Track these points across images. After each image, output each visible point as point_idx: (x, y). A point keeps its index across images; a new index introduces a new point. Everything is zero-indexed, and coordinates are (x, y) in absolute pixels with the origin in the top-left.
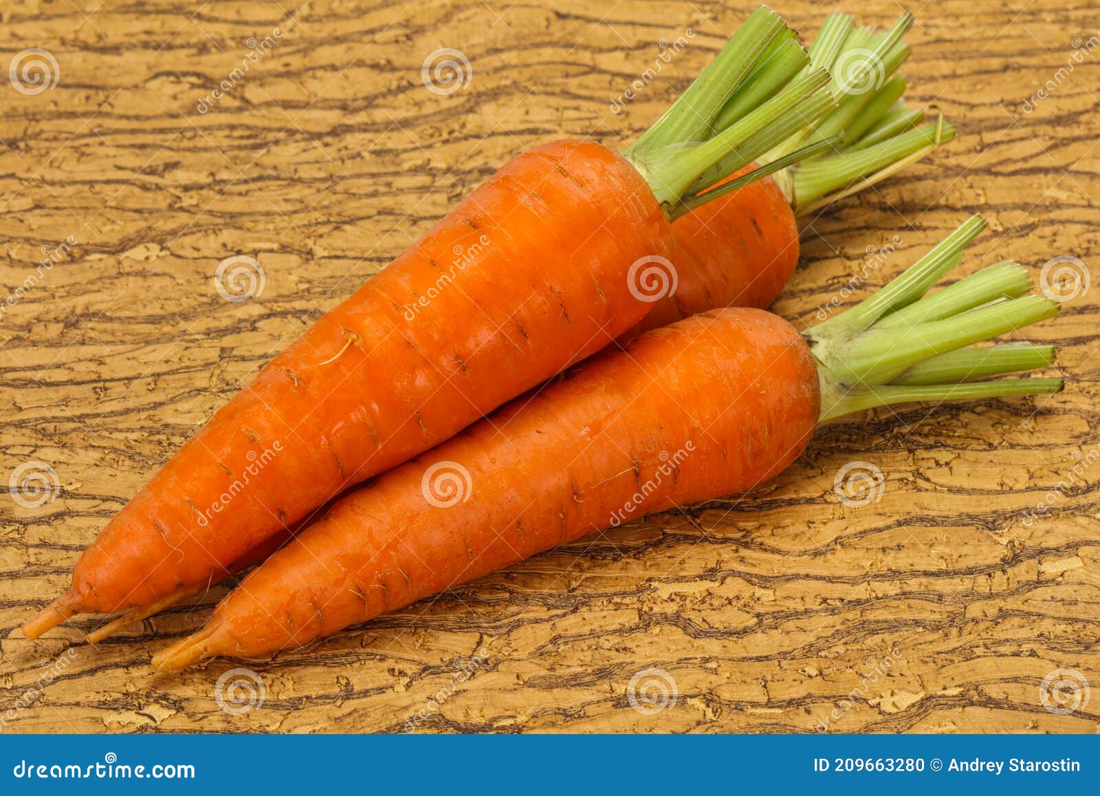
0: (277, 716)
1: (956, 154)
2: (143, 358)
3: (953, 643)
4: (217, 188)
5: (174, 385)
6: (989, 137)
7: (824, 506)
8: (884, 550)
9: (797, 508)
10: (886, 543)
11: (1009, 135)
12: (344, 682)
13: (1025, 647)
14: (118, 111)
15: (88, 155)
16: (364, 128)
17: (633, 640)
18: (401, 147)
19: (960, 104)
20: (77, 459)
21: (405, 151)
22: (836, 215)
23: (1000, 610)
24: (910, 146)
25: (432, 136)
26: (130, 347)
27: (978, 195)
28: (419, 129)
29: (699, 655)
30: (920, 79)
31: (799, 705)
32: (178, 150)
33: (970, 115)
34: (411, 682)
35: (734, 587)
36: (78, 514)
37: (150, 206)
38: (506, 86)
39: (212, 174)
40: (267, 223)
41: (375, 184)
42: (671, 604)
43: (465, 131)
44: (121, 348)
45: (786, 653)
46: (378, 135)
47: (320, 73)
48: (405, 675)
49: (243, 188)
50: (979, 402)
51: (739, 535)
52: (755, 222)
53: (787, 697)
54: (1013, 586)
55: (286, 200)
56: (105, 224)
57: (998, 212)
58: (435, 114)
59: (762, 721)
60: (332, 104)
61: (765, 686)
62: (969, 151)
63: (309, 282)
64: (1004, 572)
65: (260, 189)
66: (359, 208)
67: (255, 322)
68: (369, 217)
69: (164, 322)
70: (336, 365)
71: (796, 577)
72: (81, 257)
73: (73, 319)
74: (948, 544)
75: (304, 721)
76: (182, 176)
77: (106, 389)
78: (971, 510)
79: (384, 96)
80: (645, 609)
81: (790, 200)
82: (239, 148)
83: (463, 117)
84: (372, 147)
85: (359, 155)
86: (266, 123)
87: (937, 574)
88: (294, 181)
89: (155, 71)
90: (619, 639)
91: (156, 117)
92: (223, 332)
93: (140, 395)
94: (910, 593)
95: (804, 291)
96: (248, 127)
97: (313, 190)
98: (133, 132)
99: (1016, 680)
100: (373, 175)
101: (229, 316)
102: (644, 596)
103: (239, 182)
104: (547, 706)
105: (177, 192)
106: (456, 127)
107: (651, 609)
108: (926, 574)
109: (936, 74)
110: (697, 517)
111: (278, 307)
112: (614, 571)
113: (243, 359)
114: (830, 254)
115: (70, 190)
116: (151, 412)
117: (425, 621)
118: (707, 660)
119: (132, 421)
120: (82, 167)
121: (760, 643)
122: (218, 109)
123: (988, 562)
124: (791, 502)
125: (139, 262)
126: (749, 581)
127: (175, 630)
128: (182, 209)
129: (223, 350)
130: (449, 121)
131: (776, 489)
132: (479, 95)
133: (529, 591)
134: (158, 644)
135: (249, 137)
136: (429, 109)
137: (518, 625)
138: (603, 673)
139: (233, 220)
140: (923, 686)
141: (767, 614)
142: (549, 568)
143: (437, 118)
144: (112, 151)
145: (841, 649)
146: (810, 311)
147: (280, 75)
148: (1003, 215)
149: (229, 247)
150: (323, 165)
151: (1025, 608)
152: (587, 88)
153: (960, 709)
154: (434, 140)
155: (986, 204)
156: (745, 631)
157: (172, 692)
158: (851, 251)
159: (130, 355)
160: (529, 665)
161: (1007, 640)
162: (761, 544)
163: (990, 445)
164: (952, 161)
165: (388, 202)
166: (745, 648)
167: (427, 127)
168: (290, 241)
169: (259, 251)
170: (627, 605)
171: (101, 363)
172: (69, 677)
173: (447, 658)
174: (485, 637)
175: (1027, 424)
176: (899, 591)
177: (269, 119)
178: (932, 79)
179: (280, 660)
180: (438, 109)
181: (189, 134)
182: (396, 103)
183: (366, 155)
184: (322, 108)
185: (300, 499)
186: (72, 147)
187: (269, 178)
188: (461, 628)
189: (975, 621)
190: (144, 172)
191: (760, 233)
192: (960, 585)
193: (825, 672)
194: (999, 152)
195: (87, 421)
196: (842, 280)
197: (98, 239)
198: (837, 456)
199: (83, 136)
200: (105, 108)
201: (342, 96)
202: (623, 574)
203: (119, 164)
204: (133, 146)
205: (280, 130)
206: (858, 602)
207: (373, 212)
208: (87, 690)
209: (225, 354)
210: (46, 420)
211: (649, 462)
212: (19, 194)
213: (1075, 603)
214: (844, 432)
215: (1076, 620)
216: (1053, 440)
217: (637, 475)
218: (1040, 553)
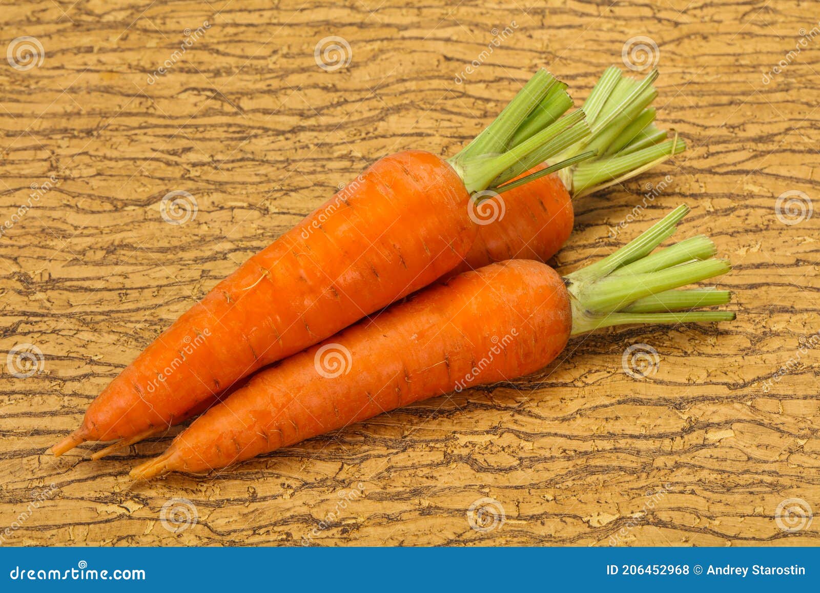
0: (207, 511)
1: (690, 159)
2: (153, 275)
3: (642, 483)
4: (214, 165)
5: (170, 293)
6: (713, 149)
7: (573, 389)
8: (607, 419)
9: (556, 389)
10: (609, 415)
11: (727, 147)
12: (252, 491)
13: (689, 488)
14: (158, 113)
15: (136, 141)
16: (312, 129)
17: (438, 472)
18: (335, 142)
19: (698, 126)
20: (102, 340)
21: (337, 144)
22: (608, 196)
23: (676, 462)
24: (654, 155)
25: (355, 135)
26: (145, 267)
27: (701, 187)
28: (347, 131)
29: (479, 483)
30: (674, 108)
31: (538, 519)
32: (193, 139)
33: (703, 133)
34: (294, 493)
35: (508, 439)
36: (98, 375)
37: (169, 176)
38: (406, 104)
39: (212, 156)
40: (242, 189)
41: (315, 166)
42: (466, 449)
43: (376, 133)
44: (140, 268)
45: (534, 485)
46: (321, 134)
47: (289, 92)
48: (291, 488)
49: (230, 166)
50: (681, 325)
51: (516, 405)
52: (542, 203)
53: (531, 514)
54: (687, 447)
55: (256, 175)
56: (139, 187)
57: (712, 199)
58: (359, 120)
59: (513, 528)
60: (294, 112)
61: (517, 506)
62: (699, 157)
63: (264, 229)
64: (682, 437)
65: (241, 167)
66: (302, 181)
67: (226, 254)
68: (308, 188)
69: (169, 252)
70: (254, 291)
71: (549, 434)
72: (122, 208)
73: (112, 248)
74: (648, 417)
75: (223, 515)
76: (193, 157)
77: (127, 294)
78: (666, 396)
79: (328, 107)
80: (449, 451)
81: (569, 188)
82: (232, 139)
83: (376, 123)
84: (316, 141)
85: (307, 147)
86: (251, 124)
87: (638, 437)
88: (263, 162)
89: (185, 87)
90: (429, 471)
91: (182, 117)
92: (205, 260)
93: (147, 299)
94: (620, 448)
95: (579, 246)
96: (239, 126)
97: (274, 169)
98: (166, 126)
99: (679, 509)
100: (314, 160)
101: (211, 250)
102: (450, 443)
103: (228, 162)
104: (378, 512)
105: (188, 167)
106: (371, 130)
107: (452, 451)
108: (632, 436)
109: (685, 105)
110: (491, 391)
111: (241, 245)
112: (433, 426)
113: (215, 278)
114: (600, 222)
115: (121, 164)
116: (153, 311)
117: (308, 453)
118: (483, 487)
119: (140, 316)
120: (131, 149)
121: (521, 477)
122: (223, 113)
123: (673, 430)
124: (552, 385)
125: (158, 212)
126: (518, 436)
127: (150, 453)
128: (189, 178)
129: (203, 271)
130: (367, 126)
131: (544, 376)
132: (388, 110)
133: (377, 436)
134: (138, 461)
135: (238, 132)
136: (355, 117)
137: (367, 458)
138: (416, 493)
139: (220, 186)
140: (619, 510)
141: (526, 458)
142: (391, 421)
143: (359, 123)
144: (151, 139)
145: (570, 483)
146: (582, 259)
147: (264, 92)
148: (716, 201)
149: (216, 204)
150: (283, 152)
151: (692, 462)
152: (458, 107)
153: (640, 527)
154: (356, 138)
155: (706, 193)
156: (511, 469)
157: (142, 493)
158: (613, 221)
159: (145, 273)
160: (370, 485)
161: (677, 483)
162: (530, 412)
163: (686, 353)
164: (687, 164)
165: (321, 177)
166: (508, 480)
167: (352, 129)
168: (255, 201)
169: (235, 208)
170: (438, 448)
171: (126, 277)
172: (79, 481)
173: (319, 478)
174: (345, 465)
175: (711, 340)
176: (612, 447)
177: (253, 121)
178: (682, 108)
179: (213, 475)
180: (361, 118)
181: (201, 129)
182: (334, 114)
183: (312, 146)
184: (288, 115)
185: (228, 375)
186: (126, 136)
187: (248, 159)
188: (331, 459)
189: (659, 469)
190: (169, 153)
191: (545, 210)
192: (651, 445)
193: (558, 498)
194: (719, 159)
195: (113, 315)
196: (605, 240)
197: (134, 196)
198: (586, 356)
199: (134, 128)
200: (151, 111)
201: (301, 107)
202: (438, 428)
203: (153, 147)
204: (165, 136)
205: (259, 128)
206: (586, 453)
207: (311, 184)
208: (89, 489)
209: (204, 274)
210: (86, 313)
211: (455, 358)
212: (88, 166)
213: (725, 460)
214: (593, 341)
215: (724, 472)
216: (726, 352)
217: (448, 365)
218: (707, 426)
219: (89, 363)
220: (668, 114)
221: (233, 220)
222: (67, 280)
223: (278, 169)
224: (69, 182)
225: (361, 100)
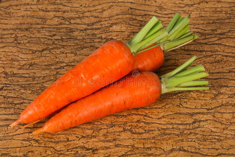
0: (54, 144)
2: (43, 73)
3: (180, 138)
4: (62, 40)
5: (47, 79)
6: (207, 37)
7: (162, 109)
8: (171, 119)
9: (157, 109)
10: (172, 117)
11: (211, 36)
12: (67, 138)
13: (193, 140)
14: (47, 24)
15: (40, 32)
16: (91, 29)
17: (121, 134)
19: (203, 30)
20: (27, 92)
21: (98, 34)
22: (176, 51)
23: (190, 132)
24: (189, 39)
26: (40, 71)
27: (203, 48)
28: (101, 30)
29: (133, 138)
30: (196, 24)
31: (149, 149)
32: (56, 32)
33: (204, 32)
34: (79, 139)
35: (142, 124)
36: (25, 103)
37: (49, 43)
38: (118, 22)
39: (61, 37)
40: (69, 47)
41: (91, 41)
42: (130, 127)
44: (39, 71)
45: (149, 138)
46: (93, 31)
47: (85, 18)
48: (79, 137)
49: (67, 40)
50: (194, 91)
51: (145, 114)
52: (154, 54)
53: (147, 147)
54: (194, 128)
55: (74, 43)
56: (40, 46)
59: (142, 151)
60: (86, 24)
61: (143, 145)
62: (203, 39)
63: (75, 60)
64: (193, 124)
65: (70, 41)
66: (87, 45)
67: (64, 67)
69: (48, 66)
71: (154, 123)
72: (35, 52)
73: (31, 65)
74: (183, 118)
75: (59, 146)
76: (56, 37)
77: (35, 79)
78: (189, 112)
79: (96, 23)
81: (163, 50)
82: (68, 32)
83: (109, 28)
84: (92, 33)
86: (73, 27)
87: (180, 124)
88: (76, 39)
89: (55, 16)
90: (118, 133)
91: (53, 25)
92: (58, 69)
93: (40, 80)
94: (174, 128)
95: (166, 66)
96: (70, 28)
98: (49, 28)
99: (190, 146)
100: (91, 39)
101: (59, 66)
102: (125, 125)
103: (66, 39)
104: (103, 146)
105: (54, 40)
106: (108, 30)
107: (126, 128)
108: (178, 124)
109: (200, 23)
110: (138, 110)
111: (69, 64)
112: (121, 120)
113: (60, 74)
115: (35, 39)
116: (42, 84)
117: (84, 127)
119: (38, 85)
120: (39, 35)
121: (145, 136)
122: (65, 24)
123: (190, 122)
125: (45, 54)
126: (145, 123)
127: (39, 127)
128: (55, 44)
129: (57, 72)
131: (154, 105)
132: (113, 24)
133: (104, 123)
134: (35, 129)
135: (69, 30)
136: (103, 26)
137: (101, 129)
138: (115, 140)
139: (63, 47)
140: (172, 147)
141: (147, 130)
142: (109, 118)
143: (104, 28)
144: (44, 32)
145: (159, 138)
146: (166, 70)
147: (77, 18)
148: (207, 53)
149: (62, 52)
150: (82, 36)
151: (195, 132)
152: (133, 23)
153: (179, 152)
154: (103, 32)
155: (204, 50)
156: (142, 133)
157: (36, 138)
159: (40, 72)
160: (102, 137)
161: (190, 138)
162: (149, 116)
163: (195, 99)
164: (199, 41)
165: (92, 44)
166: (141, 137)
168: (73, 51)
169: (67, 53)
170: (121, 127)
171: (35, 74)
172: (18, 135)
173: (87, 135)
174: (95, 131)
175: (203, 95)
176: (172, 127)
179: (57, 133)
180: (105, 26)
181: (59, 29)
182: (97, 25)
183: (90, 34)
185: (61, 105)
186: (37, 31)
187: (72, 38)
188: (91, 129)
189: (185, 134)
190: (49, 36)
191: (155, 56)
192: (183, 127)
193: (155, 142)
194: (208, 40)
195: (30, 85)
196: (174, 64)
197: (38, 49)
198: (166, 99)
199: (40, 28)
200: (45, 23)
201: (88, 23)
203: (45, 34)
204: (48, 31)
205: (75, 29)
206: (164, 129)
207: (90, 46)
208: (21, 137)
209: (57, 73)
210: (23, 84)
211: (127, 101)
212: (26, 39)
213: (204, 132)
214: (168, 95)
215: (204, 135)
216: (207, 99)
217: (125, 103)
218: (200, 121)
219: (23, 99)
220: (195, 26)
221: (66, 57)
222: (18, 74)
223: (80, 41)
224: (20, 44)
225: (105, 21)
